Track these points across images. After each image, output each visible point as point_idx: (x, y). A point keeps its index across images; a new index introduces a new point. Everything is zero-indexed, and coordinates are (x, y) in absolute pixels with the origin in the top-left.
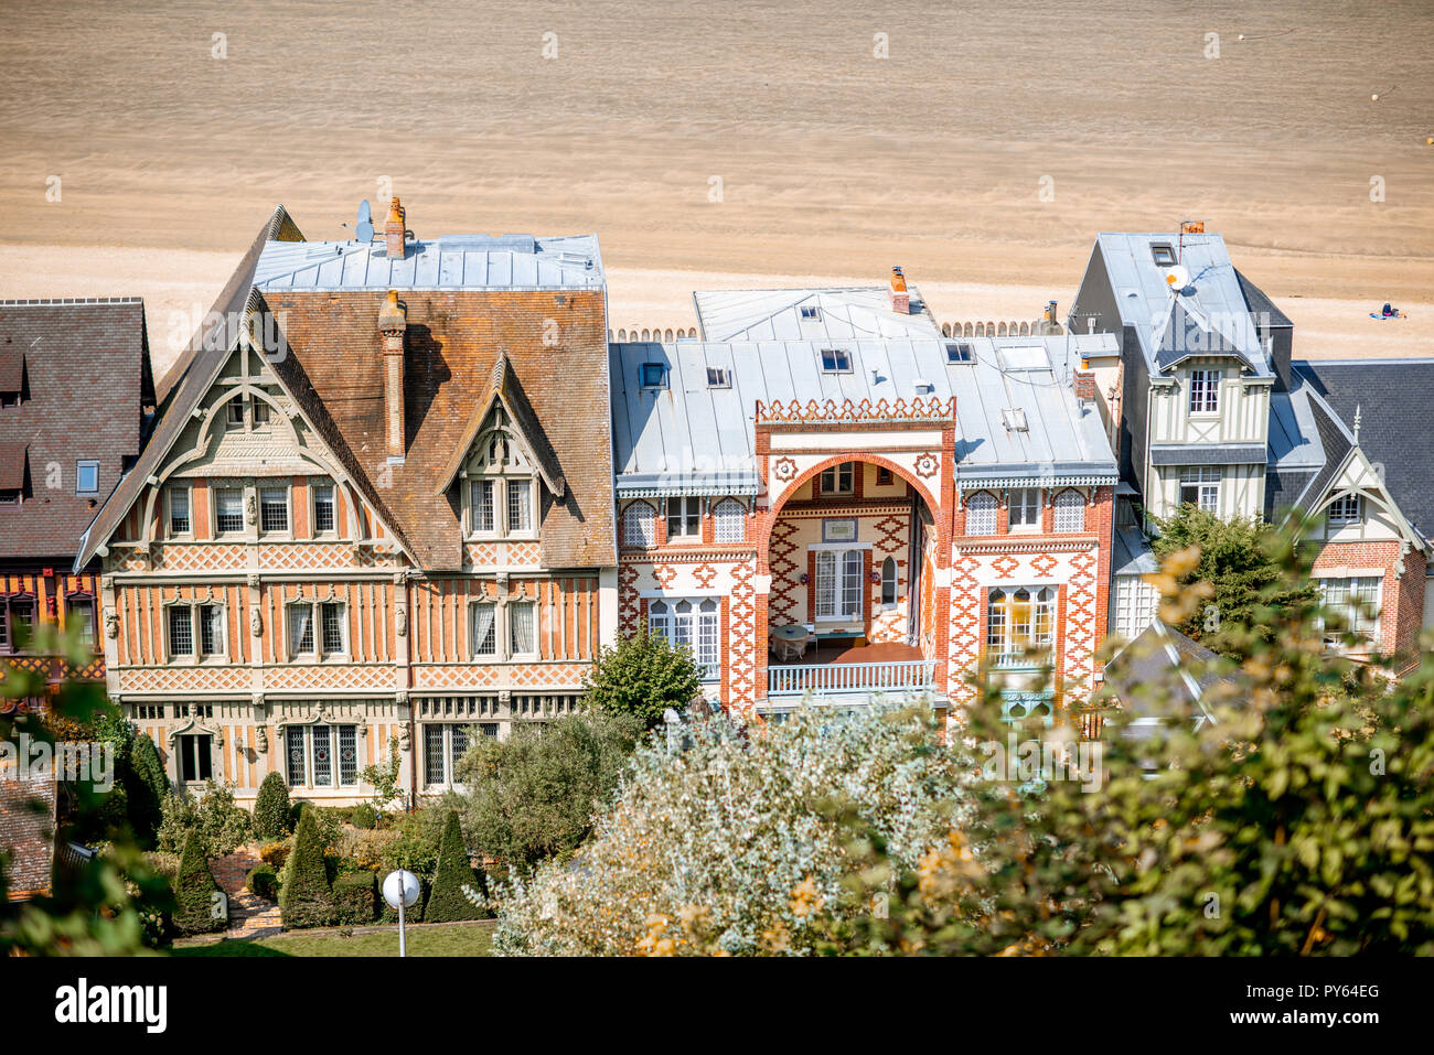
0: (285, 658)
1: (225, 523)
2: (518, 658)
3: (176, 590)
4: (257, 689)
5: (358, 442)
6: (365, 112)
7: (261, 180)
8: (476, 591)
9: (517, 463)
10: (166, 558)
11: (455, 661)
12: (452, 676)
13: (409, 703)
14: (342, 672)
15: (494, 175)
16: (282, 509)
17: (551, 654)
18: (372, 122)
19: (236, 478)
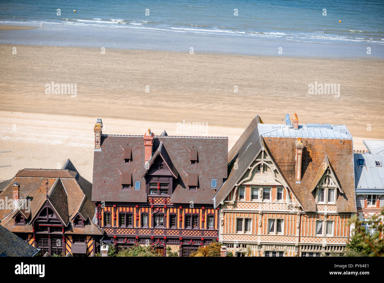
0: (267, 233)
1: (253, 197)
2: (328, 235)
3: (240, 214)
4: (259, 241)
5: (288, 177)
6: (222, 89)
7: (199, 106)
8: (318, 218)
9: (332, 184)
10: (238, 206)
11: (311, 236)
12: (310, 240)
13: (298, 247)
14: (281, 237)
15: (260, 107)
16: (269, 194)
17: (337, 235)
18: (224, 92)
19: (258, 185)
